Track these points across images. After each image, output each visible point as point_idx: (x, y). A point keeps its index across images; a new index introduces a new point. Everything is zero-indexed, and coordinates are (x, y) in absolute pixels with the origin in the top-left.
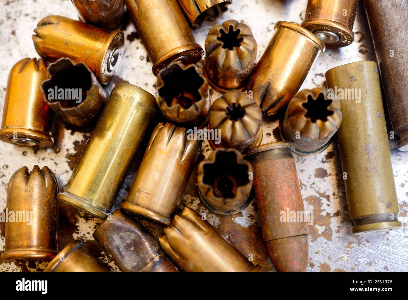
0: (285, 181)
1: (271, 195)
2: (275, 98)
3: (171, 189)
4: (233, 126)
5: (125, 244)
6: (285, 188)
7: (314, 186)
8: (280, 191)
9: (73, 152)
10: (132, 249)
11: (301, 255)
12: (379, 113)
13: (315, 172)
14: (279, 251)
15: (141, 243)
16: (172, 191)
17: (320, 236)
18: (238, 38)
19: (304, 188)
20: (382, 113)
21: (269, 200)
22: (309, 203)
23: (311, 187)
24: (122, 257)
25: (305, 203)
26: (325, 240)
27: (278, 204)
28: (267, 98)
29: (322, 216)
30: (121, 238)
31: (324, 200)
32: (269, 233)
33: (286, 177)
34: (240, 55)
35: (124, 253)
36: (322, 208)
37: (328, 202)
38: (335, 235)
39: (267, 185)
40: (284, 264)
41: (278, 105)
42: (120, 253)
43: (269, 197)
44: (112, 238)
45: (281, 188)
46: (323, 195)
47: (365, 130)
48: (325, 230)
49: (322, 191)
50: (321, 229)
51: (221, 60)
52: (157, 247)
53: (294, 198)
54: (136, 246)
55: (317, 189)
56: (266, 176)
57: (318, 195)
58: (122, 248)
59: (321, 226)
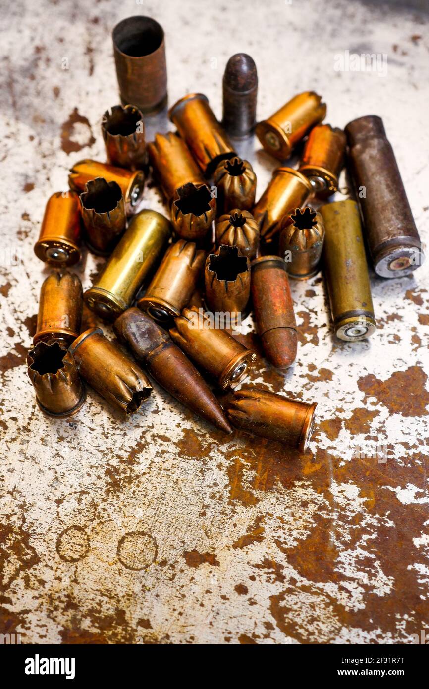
0: (278, 285)
1: (265, 295)
2: (271, 224)
3: (182, 288)
4: (235, 232)
5: (140, 332)
6: (277, 291)
7: (304, 303)
8: (273, 292)
9: (95, 271)
10: (147, 336)
11: (290, 343)
12: (357, 238)
13: (305, 293)
14: (272, 339)
15: (154, 331)
16: (183, 290)
17: (308, 342)
18: (242, 169)
19: (295, 304)
20: (360, 238)
21: (264, 299)
22: (300, 316)
23: (302, 304)
24: (137, 341)
25: (296, 316)
26: (313, 345)
27: (271, 301)
28: (265, 223)
29: (311, 327)
30: (138, 326)
31: (312, 315)
32: (263, 326)
33: (279, 282)
34: (242, 182)
35: (139, 339)
36: (311, 321)
37: (315, 316)
38: (321, 342)
39: (263, 288)
40: (275, 350)
41: (274, 230)
42: (136, 338)
43: (264, 297)
44: (130, 325)
45: (274, 290)
46: (312, 311)
47: (346, 249)
48: (313, 338)
49: (311, 308)
50: (309, 337)
51: (227, 185)
52: (168, 336)
53: (285, 299)
54: (149, 333)
55: (307, 306)
56: (262, 281)
57: (307, 311)
58: (137, 335)
59: (310, 334)
